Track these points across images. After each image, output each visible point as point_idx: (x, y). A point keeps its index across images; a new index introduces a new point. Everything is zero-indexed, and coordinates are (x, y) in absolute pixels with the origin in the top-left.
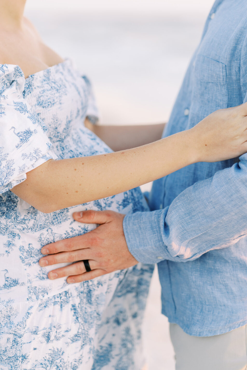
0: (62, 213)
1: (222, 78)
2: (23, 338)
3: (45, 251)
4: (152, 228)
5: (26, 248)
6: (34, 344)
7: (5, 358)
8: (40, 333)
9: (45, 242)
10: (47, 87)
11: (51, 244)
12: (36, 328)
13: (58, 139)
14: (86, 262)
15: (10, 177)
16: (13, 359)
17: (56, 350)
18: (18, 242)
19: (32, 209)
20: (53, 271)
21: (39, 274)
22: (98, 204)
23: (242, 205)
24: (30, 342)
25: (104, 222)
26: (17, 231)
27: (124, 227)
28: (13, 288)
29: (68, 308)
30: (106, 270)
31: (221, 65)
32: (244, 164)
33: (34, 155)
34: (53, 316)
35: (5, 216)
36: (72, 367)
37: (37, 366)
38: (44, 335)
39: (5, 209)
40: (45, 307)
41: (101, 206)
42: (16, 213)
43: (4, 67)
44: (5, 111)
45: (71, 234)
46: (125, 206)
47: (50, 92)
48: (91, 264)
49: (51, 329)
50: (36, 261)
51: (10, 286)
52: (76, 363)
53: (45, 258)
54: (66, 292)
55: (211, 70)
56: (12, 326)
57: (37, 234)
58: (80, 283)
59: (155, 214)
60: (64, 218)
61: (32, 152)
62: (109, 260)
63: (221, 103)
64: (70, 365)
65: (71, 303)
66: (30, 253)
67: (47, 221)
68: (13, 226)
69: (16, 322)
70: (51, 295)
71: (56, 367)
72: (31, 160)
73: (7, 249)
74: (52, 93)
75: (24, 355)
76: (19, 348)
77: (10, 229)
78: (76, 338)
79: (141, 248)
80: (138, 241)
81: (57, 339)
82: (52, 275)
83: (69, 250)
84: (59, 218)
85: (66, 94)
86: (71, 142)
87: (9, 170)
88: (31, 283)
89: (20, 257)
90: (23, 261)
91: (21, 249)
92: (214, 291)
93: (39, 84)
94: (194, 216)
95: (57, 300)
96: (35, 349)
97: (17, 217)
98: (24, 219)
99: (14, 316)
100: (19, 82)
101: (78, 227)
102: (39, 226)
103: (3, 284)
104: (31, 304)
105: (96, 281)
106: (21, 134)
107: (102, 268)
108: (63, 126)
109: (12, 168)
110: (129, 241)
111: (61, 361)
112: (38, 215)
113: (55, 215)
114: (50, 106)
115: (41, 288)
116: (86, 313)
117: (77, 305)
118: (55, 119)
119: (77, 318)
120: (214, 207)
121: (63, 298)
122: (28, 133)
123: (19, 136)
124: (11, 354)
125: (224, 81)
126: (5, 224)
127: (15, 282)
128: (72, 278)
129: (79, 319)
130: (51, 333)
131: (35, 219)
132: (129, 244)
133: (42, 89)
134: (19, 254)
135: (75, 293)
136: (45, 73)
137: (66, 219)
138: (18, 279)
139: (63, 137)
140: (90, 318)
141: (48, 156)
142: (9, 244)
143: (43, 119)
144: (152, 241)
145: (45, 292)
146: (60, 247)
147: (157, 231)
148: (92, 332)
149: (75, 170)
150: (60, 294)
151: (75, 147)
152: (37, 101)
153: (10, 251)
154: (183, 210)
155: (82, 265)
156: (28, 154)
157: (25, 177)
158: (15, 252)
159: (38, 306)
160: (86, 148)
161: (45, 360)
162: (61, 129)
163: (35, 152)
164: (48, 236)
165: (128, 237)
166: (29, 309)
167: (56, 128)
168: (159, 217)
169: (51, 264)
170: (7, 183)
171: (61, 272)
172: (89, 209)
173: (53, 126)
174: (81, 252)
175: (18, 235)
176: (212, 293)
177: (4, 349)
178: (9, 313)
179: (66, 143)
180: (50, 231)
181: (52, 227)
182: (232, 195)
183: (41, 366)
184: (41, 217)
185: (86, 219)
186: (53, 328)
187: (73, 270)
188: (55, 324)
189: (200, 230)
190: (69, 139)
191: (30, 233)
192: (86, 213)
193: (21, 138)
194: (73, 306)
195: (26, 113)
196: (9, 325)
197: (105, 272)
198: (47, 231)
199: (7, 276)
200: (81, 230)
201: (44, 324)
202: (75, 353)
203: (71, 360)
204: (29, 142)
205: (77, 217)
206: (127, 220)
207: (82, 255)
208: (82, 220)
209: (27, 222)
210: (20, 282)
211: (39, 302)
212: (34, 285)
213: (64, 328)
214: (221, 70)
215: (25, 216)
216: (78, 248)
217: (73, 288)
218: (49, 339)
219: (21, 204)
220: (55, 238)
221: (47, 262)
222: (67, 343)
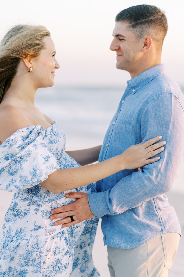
0: (61, 194)
1: (132, 131)
2: (43, 254)
3: (53, 213)
4: (102, 200)
5: (45, 211)
6: (48, 256)
7: (35, 263)
8: (52, 251)
9: (53, 208)
10: (53, 134)
11: (56, 209)
12: (50, 249)
13: (58, 159)
14: (71, 217)
15: (41, 177)
16: (39, 264)
17: (58, 259)
18: (41, 209)
19: (47, 192)
20: (56, 222)
21: (50, 223)
22: (77, 189)
23: (145, 189)
24: (47, 255)
25: (80, 197)
26: (41, 203)
27: (89, 200)
28: (39, 230)
29: (63, 239)
30: (81, 220)
31: (132, 125)
32: (146, 170)
33: (51, 167)
34: (57, 243)
35: (35, 196)
36: (65, 267)
37: (50, 267)
38: (53, 252)
39: (35, 193)
40: (53, 238)
41: (78, 190)
42: (40, 194)
43: (36, 127)
44: (37, 147)
45: (65, 204)
46: (88, 189)
47: (54, 137)
48: (74, 218)
49: (56, 249)
50: (49, 217)
51: (37, 229)
52: (67, 265)
53: (53, 216)
54: (62, 232)
55: (127, 128)
56: (39, 248)
57: (50, 204)
58: (68, 227)
59: (103, 194)
60: (62, 196)
61: (50, 166)
62: (82, 215)
63: (132, 143)
64: (64, 266)
65: (65, 236)
66: (46, 213)
67: (55, 198)
68: (39, 200)
69: (40, 246)
70: (56, 233)
71: (58, 267)
72: (50, 169)
73: (36, 212)
74: (55, 137)
75: (44, 261)
76: (42, 258)
77: (38, 202)
78: (67, 253)
79: (97, 209)
80: (95, 206)
81: (59, 254)
82: (56, 223)
83: (64, 211)
84: (60, 196)
85: (61, 137)
86: (63, 160)
87: (40, 174)
88: (47, 227)
89: (42, 215)
90: (43, 217)
91: (42, 211)
92: (132, 228)
93: (49, 133)
94: (123, 194)
95: (59, 235)
96: (49, 258)
97: (41, 196)
98: (44, 197)
99: (39, 244)
100: (42, 133)
101: (68, 200)
102: (51, 200)
103: (34, 228)
104: (47, 237)
105: (75, 226)
106: (45, 157)
107: (79, 219)
108: (60, 152)
109: (42, 173)
110: (91, 206)
111: (60, 264)
112: (51, 195)
113: (58, 195)
114: (55, 143)
115: (51, 230)
116: (70, 241)
117: (67, 238)
118: (57, 149)
119: (67, 244)
120: (133, 190)
121: (61, 234)
122: (48, 157)
123: (44, 159)
124: (38, 261)
125: (133, 133)
126: (36, 200)
127: (40, 227)
128: (65, 225)
129: (68, 244)
130: (56, 251)
131: (49, 197)
132: (91, 208)
133: (51, 135)
134: (41, 214)
135: (66, 232)
136: (51, 128)
137: (63, 197)
138: (41, 226)
139: (60, 157)
140: (72, 244)
141: (57, 167)
142: (37, 209)
143: (52, 149)
144: (102, 206)
145: (53, 231)
146: (60, 210)
147: (104, 201)
148: (73, 250)
149: (70, 174)
150: (60, 232)
151: (65, 162)
152: (49, 141)
153: (37, 212)
154: (117, 192)
155: (70, 219)
156: (48, 167)
157: (47, 177)
158: (40, 213)
159: (50, 238)
160: (69, 162)
161: (53, 264)
162: (59, 154)
163: (52, 166)
164: (55, 205)
165: (91, 205)
166: (46, 240)
167: (58, 153)
168: (105, 195)
169: (56, 219)
170: (40, 180)
171: (60, 222)
172: (73, 191)
173: (56, 152)
174: (69, 212)
175: (41, 205)
176: (131, 229)
177: (35, 259)
178: (37, 242)
179: (61, 160)
180: (56, 202)
181: (57, 201)
182: (141, 184)
183: (51, 267)
184: (52, 196)
185: (71, 196)
186: (57, 248)
187: (65, 221)
188: (58, 247)
189: (126, 200)
190: (62, 158)
191: (47, 204)
192: (71, 194)
193: (45, 159)
194: (66, 238)
195: (47, 148)
196: (37, 248)
197: (80, 221)
198: (55, 202)
199: (35, 224)
200: (70, 202)
201: (53, 247)
202: (66, 260)
203: (64, 264)
204: (49, 161)
205: (67, 196)
206: (90, 196)
207: (70, 214)
208: (70, 197)
209: (46, 198)
210: (42, 227)
211: (51, 236)
212: (48, 228)
213: (61, 249)
214: (132, 128)
215: (45, 195)
216: (68, 210)
217: (65, 229)
218: (55, 254)
219: (42, 190)
220: (58, 205)
221: (54, 218)
222: (63, 256)
